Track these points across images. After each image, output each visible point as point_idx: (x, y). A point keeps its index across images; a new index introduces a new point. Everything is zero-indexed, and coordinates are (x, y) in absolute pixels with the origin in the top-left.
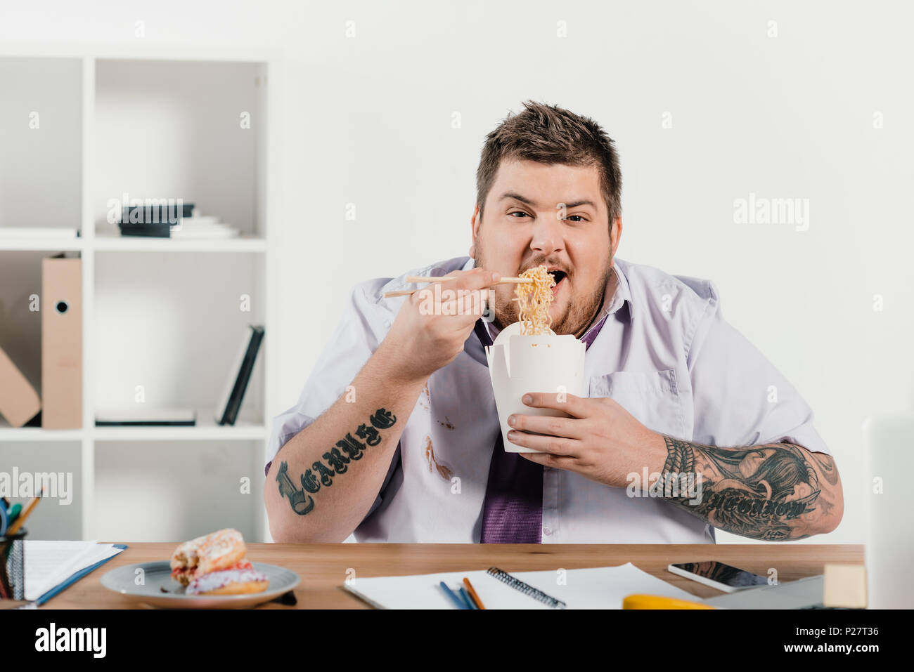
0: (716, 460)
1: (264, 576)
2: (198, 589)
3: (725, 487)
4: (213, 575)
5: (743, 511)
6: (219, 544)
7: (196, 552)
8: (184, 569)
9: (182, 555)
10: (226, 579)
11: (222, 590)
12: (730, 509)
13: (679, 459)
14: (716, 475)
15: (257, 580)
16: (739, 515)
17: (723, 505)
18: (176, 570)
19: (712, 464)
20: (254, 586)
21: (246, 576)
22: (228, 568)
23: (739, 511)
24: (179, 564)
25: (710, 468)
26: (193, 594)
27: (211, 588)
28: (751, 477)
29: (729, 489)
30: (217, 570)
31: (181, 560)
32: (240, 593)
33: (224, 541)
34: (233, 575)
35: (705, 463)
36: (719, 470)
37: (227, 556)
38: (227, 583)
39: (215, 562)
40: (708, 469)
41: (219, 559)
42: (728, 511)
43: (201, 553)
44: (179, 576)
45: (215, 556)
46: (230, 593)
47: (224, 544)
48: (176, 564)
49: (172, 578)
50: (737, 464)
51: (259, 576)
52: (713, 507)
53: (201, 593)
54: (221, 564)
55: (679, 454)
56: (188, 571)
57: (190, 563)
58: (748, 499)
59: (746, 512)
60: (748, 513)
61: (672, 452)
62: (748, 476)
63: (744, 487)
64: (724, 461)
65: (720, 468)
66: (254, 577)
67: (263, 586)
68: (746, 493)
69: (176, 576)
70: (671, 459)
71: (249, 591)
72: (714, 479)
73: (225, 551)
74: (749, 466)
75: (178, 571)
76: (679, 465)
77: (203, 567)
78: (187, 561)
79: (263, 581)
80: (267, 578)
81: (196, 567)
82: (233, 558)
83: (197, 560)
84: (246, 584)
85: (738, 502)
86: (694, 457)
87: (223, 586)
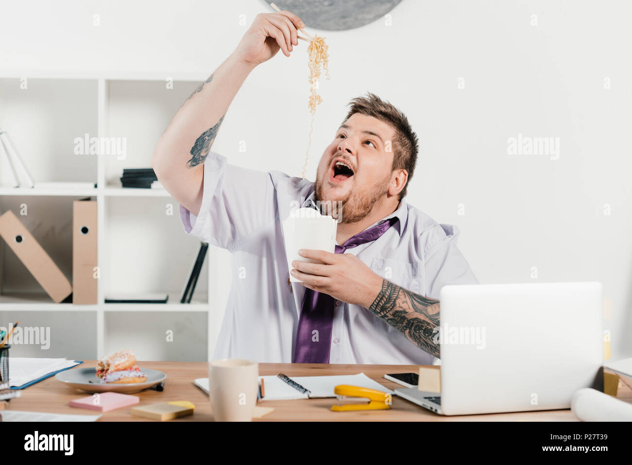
0: (413, 300)
1: (144, 374)
2: (106, 380)
3: (414, 317)
4: (115, 373)
5: (427, 335)
6: (120, 357)
7: (108, 361)
8: (102, 371)
9: (102, 363)
10: (122, 375)
11: (120, 381)
12: (418, 332)
13: (388, 293)
14: (409, 308)
15: (139, 376)
16: (424, 337)
17: (413, 328)
18: (99, 371)
19: (408, 301)
20: (137, 379)
21: (133, 374)
22: (124, 370)
23: (424, 334)
24: (100, 368)
25: (407, 303)
26: (104, 383)
27: (113, 380)
28: (433, 315)
29: (417, 318)
30: (118, 370)
31: (101, 366)
32: (129, 383)
33: (123, 355)
34: (125, 373)
35: (405, 300)
36: (413, 306)
37: (124, 363)
38: (121, 378)
39: (117, 366)
40: (405, 304)
41: (119, 364)
42: (416, 332)
43: (110, 362)
44: (100, 375)
45: (117, 363)
46: (123, 383)
47: (123, 357)
48: (99, 368)
49: (96, 376)
50: (426, 306)
51: (141, 374)
52: (406, 327)
53: (107, 383)
54: (120, 367)
55: (389, 290)
56: (104, 372)
57: (106, 368)
58: (430, 328)
59: (428, 336)
60: (430, 337)
61: (385, 288)
62: (431, 314)
63: (427, 320)
64: (418, 302)
65: (414, 306)
66: (138, 375)
67: (143, 379)
68: (428, 324)
69: (98, 375)
70: (383, 292)
71: (134, 382)
72: (408, 310)
73: (123, 360)
74: (434, 309)
75: (100, 372)
76: (387, 297)
77: (112, 369)
78: (104, 367)
79: (143, 377)
80: (145, 376)
81: (108, 369)
82: (127, 364)
83: (109, 365)
84: (133, 378)
85: (424, 328)
86: (398, 295)
87: (119, 379)
